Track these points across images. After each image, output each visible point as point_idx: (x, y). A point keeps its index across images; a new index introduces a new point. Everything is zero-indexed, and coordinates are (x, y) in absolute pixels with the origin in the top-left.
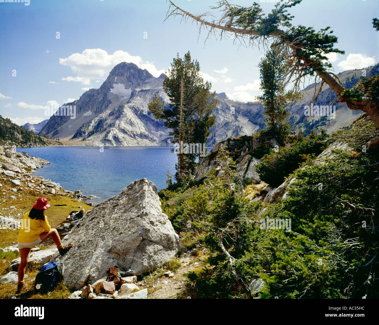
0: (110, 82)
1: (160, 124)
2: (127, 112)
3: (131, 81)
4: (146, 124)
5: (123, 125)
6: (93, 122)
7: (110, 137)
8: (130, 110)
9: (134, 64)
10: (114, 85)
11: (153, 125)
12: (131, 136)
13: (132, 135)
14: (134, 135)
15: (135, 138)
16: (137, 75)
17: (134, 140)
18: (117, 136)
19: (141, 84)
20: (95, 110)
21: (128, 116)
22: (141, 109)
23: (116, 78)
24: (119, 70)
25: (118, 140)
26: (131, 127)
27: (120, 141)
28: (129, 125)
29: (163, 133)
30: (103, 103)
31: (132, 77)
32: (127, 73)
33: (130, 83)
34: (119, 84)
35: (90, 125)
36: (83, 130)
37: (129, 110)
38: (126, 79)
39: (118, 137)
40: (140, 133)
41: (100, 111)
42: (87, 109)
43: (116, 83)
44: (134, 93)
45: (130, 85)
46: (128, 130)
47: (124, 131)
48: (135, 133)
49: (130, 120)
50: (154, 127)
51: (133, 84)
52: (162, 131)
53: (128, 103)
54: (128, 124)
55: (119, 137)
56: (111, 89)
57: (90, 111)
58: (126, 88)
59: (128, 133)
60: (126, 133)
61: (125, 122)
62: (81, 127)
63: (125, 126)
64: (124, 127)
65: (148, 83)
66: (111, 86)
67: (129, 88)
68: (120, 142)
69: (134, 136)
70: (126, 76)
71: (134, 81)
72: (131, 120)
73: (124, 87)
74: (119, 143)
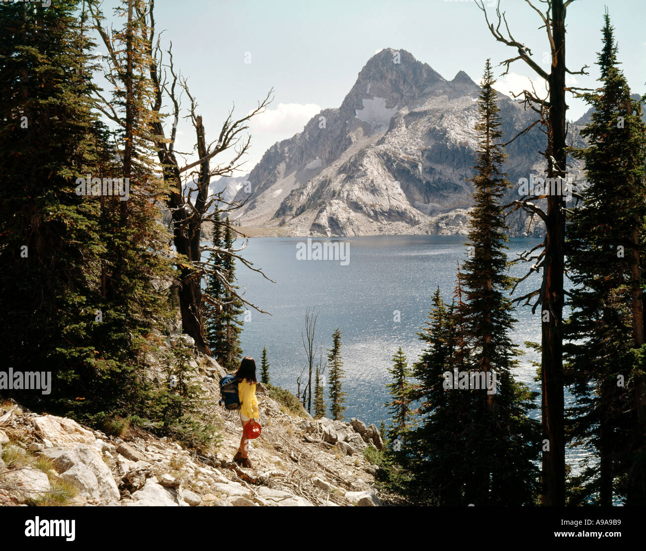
0: (357, 95)
1: (434, 187)
2: (368, 166)
3: (398, 90)
4: (405, 189)
5: (357, 193)
6: (309, 186)
7: (324, 219)
8: (377, 160)
9: (407, 52)
10: (365, 102)
11: (420, 190)
12: (369, 216)
13: (372, 213)
14: (375, 212)
15: (377, 220)
16: (411, 77)
17: (375, 223)
18: (335, 217)
19: (415, 97)
20: (327, 156)
21: (369, 173)
22: (401, 157)
23: (369, 86)
24: (376, 68)
25: (337, 224)
26: (372, 196)
27: (341, 226)
28: (368, 193)
29: (437, 205)
30: (339, 142)
31: (402, 82)
32: (392, 74)
33: (396, 95)
34: (375, 98)
35: (302, 193)
36: (289, 203)
37: (375, 160)
38: (390, 86)
39: (337, 219)
40: (388, 207)
41: (334, 159)
42: (315, 153)
43: (369, 96)
44: (397, 120)
45: (398, 99)
46: (364, 203)
47: (356, 206)
48: (378, 208)
49: (372, 182)
50: (421, 193)
52: (437, 202)
53: (379, 143)
54: (367, 190)
55: (340, 219)
56: (357, 112)
57: (317, 158)
58: (387, 107)
59: (365, 209)
60: (361, 208)
61: (361, 185)
62: (288, 197)
63: (360, 195)
64: (358, 198)
65: (429, 93)
66: (358, 105)
67: (394, 107)
68: (339, 228)
69: (377, 215)
70: (390, 80)
71: (404, 88)
72: (375, 183)
73: (385, 104)
74: (338, 231)
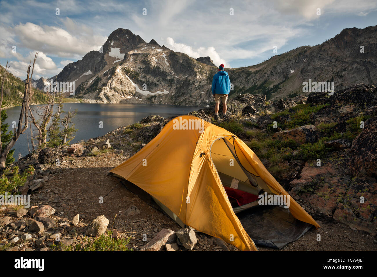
0: (108, 46)
2: (118, 73)
3: (125, 45)
5: (114, 85)
7: (102, 95)
8: (121, 71)
11: (141, 85)
12: (120, 94)
13: (122, 93)
15: (124, 96)
18: (107, 95)
19: (134, 48)
20: (94, 69)
21: (119, 76)
22: (131, 70)
23: (113, 42)
25: (108, 98)
26: (121, 86)
27: (110, 98)
28: (119, 85)
30: (101, 64)
32: (123, 38)
33: (125, 47)
34: (115, 48)
36: (81, 88)
38: (122, 43)
40: (128, 91)
41: (98, 71)
42: (88, 68)
43: (113, 47)
44: (127, 56)
46: (118, 89)
47: (115, 90)
48: (124, 91)
49: (121, 80)
51: (127, 47)
53: (120, 65)
54: (118, 83)
55: (110, 95)
56: (109, 52)
57: (90, 70)
59: (118, 91)
61: (116, 81)
62: (80, 85)
63: (116, 85)
64: (115, 87)
65: (139, 47)
71: (128, 45)
73: (119, 51)
74: (109, 101)
